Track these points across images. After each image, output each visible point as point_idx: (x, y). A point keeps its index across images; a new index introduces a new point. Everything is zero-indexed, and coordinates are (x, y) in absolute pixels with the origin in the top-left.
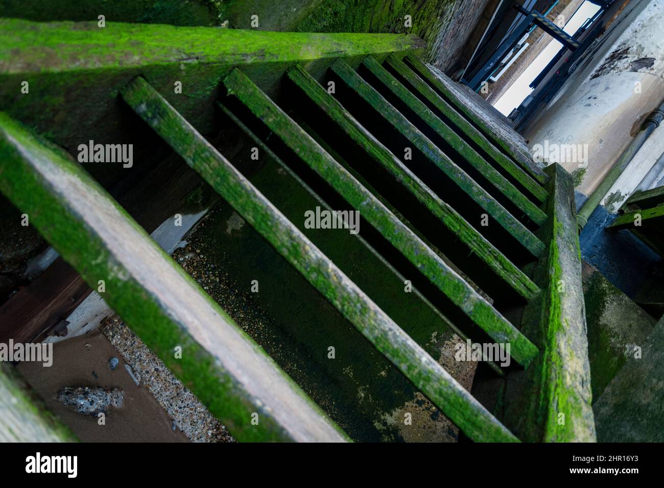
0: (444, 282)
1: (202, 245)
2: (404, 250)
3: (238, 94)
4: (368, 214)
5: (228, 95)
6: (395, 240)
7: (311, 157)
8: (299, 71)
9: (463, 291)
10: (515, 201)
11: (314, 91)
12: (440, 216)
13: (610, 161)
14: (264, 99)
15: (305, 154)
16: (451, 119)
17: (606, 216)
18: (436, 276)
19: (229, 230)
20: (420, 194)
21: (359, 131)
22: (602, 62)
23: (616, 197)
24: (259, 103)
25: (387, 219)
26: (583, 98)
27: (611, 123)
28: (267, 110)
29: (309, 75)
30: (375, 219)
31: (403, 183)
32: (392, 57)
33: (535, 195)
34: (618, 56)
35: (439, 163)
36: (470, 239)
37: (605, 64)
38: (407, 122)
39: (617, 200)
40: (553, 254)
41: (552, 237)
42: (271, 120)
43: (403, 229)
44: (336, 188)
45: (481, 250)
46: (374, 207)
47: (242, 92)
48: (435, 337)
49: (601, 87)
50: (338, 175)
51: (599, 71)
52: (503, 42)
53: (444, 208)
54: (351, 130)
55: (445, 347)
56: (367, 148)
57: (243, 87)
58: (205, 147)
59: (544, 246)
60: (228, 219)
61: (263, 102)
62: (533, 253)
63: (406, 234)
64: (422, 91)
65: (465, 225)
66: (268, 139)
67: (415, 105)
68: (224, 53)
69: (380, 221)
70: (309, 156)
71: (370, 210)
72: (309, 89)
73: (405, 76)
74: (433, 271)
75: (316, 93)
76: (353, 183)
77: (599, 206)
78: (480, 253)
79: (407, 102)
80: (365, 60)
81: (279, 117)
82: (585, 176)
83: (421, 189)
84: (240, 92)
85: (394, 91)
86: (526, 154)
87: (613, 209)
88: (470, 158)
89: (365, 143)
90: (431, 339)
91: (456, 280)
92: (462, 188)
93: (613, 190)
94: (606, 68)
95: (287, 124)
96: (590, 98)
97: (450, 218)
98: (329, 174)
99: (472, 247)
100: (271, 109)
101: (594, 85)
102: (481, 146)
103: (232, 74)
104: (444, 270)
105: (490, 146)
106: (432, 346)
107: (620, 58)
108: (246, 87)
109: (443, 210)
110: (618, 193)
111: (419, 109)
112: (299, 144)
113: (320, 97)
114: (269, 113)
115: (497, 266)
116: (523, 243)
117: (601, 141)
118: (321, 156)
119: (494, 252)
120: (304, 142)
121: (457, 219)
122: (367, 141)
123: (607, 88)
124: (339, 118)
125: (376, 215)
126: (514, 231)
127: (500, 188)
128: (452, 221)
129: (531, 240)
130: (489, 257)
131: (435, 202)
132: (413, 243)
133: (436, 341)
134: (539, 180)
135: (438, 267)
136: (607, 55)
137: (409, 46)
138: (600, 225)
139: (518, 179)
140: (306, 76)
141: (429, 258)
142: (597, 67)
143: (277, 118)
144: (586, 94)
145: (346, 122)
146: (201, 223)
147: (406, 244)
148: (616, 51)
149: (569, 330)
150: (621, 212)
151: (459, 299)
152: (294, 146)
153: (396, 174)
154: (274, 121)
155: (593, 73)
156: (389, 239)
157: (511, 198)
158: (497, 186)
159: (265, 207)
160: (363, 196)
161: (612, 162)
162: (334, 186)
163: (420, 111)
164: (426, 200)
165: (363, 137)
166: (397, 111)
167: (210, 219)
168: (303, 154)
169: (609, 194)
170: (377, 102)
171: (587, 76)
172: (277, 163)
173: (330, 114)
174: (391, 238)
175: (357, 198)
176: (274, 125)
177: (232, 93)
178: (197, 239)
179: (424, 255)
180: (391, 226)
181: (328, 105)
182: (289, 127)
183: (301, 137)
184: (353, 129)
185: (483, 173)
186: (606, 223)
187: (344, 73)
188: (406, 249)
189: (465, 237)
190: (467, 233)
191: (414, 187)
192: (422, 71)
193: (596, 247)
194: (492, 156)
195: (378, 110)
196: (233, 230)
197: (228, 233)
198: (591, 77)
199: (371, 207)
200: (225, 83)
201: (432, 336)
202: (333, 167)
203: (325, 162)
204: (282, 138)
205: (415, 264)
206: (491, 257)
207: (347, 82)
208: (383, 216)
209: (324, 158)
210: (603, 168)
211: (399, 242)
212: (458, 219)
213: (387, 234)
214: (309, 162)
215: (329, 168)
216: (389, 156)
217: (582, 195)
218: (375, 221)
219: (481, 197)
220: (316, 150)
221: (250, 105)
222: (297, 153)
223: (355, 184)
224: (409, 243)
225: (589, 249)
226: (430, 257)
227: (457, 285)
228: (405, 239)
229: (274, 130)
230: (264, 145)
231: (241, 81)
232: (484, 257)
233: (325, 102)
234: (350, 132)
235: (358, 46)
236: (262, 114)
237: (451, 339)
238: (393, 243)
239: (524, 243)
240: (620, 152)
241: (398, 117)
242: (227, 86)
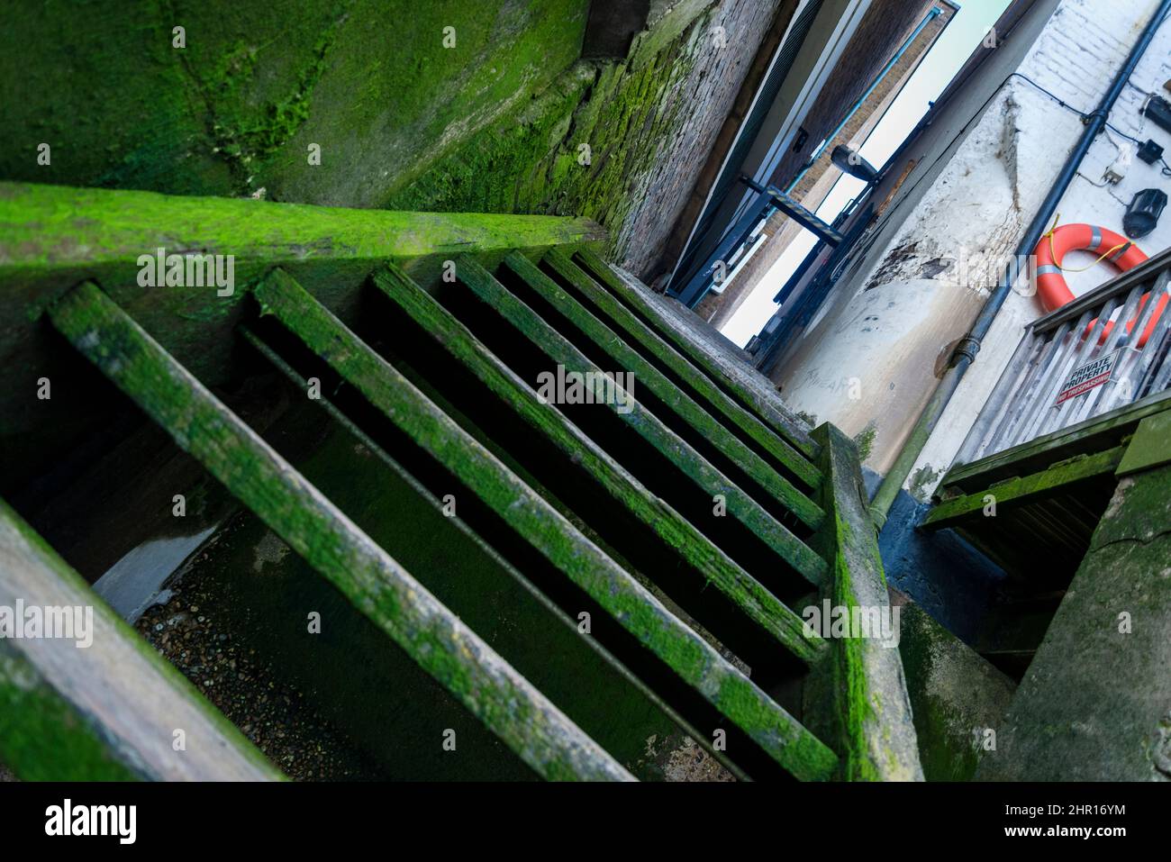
0: (665, 642)
1: (204, 595)
2: (591, 586)
3: (281, 314)
4: (524, 524)
5: (261, 316)
6: (573, 570)
7: (416, 424)
8: (394, 275)
9: (699, 658)
10: (770, 489)
11: (420, 308)
12: (649, 522)
13: (909, 418)
14: (330, 322)
15: (406, 418)
16: (657, 354)
17: (914, 506)
18: (650, 633)
19: (258, 565)
20: (613, 484)
21: (503, 376)
22: (879, 264)
23: (925, 476)
24: (321, 329)
25: (558, 532)
26: (858, 319)
27: (903, 358)
28: (334, 341)
29: (413, 282)
30: (537, 533)
31: (583, 465)
32: (552, 252)
33: (801, 477)
34: (901, 255)
35: (641, 428)
36: (703, 560)
37: (884, 267)
38: (584, 361)
39: (928, 480)
40: (841, 578)
41: (836, 548)
42: (342, 359)
43: (587, 548)
44: (465, 479)
45: (724, 579)
46: (534, 511)
47: (288, 311)
48: (653, 745)
49: (882, 303)
50: (467, 454)
51: (877, 277)
52: (729, 232)
53: (656, 506)
54: (489, 374)
55: (672, 764)
56: (518, 405)
57: (290, 302)
58: (213, 411)
59: (825, 564)
60: (257, 544)
61: (328, 327)
62: (808, 577)
63: (592, 559)
64: (606, 309)
65: (694, 534)
66: (336, 393)
67: (596, 331)
68: (255, 242)
69: (545, 536)
70: (413, 422)
71: (527, 517)
72: (412, 306)
73: (576, 285)
74: (645, 624)
75: (424, 311)
76: (495, 469)
77: (901, 492)
78: (721, 583)
79: (582, 326)
80: (508, 258)
81: (357, 354)
82: (874, 443)
83: (613, 474)
84: (284, 309)
85: (560, 308)
86: (779, 408)
87: (923, 495)
88: (692, 417)
89: (513, 397)
90: (647, 751)
91: (687, 637)
92: (684, 471)
93: (920, 464)
94: (885, 272)
95: (372, 366)
96: (867, 319)
97: (667, 524)
98: (452, 454)
99: (708, 573)
100: (343, 339)
101: (871, 299)
102: (708, 397)
103: (270, 279)
104: (664, 621)
105: (722, 398)
106: (649, 765)
107: (905, 259)
108: (296, 302)
109: (654, 509)
110: (928, 468)
111: (603, 338)
112: (396, 400)
113: (432, 319)
114: (339, 347)
115: (752, 606)
116: (790, 562)
117: (892, 386)
118: (436, 422)
119: (745, 581)
120: (405, 398)
121: (678, 525)
122: (516, 393)
123: (892, 304)
124: (465, 354)
125: (538, 525)
126: (774, 541)
127: (745, 468)
128: (672, 528)
129: (803, 554)
130: (738, 591)
131: (640, 497)
132: (605, 573)
133: (654, 753)
134: (804, 451)
135: (653, 616)
136: (886, 254)
137: (581, 236)
138: (906, 523)
139: (771, 450)
140: (406, 283)
141: (636, 600)
142: (874, 272)
143: (354, 355)
144: (861, 313)
145: (479, 360)
146: (203, 552)
147: (595, 576)
148: (898, 248)
149: (883, 714)
150: (936, 499)
151: (693, 672)
152: (386, 404)
153: (570, 450)
154: (348, 362)
155: (868, 280)
156: (563, 567)
157: (764, 484)
158: (739, 463)
159: (329, 519)
160: (514, 492)
161: (913, 419)
162: (460, 475)
163: (603, 342)
164: (625, 494)
165: (510, 387)
166: (567, 341)
167: (221, 544)
168: (402, 418)
169: (914, 471)
170: (531, 326)
171: (860, 285)
172: (353, 436)
173: (450, 348)
174: (566, 566)
175: (502, 496)
176: (347, 369)
177: (270, 312)
178: (193, 586)
179: (626, 595)
180: (565, 545)
181: (446, 332)
182: (376, 370)
183: (399, 389)
184: (491, 373)
185: (715, 443)
186: (916, 518)
187: (474, 278)
188: (594, 586)
189: (694, 556)
190: (697, 549)
191: (603, 471)
192: (604, 276)
193: (905, 560)
194: (727, 414)
195: (534, 340)
196: (267, 564)
197: (255, 571)
198: (866, 287)
199: (529, 510)
200: (256, 294)
201: (647, 745)
202: (458, 440)
203: (443, 432)
204: (363, 390)
205: (611, 611)
206: (741, 590)
207: (478, 293)
208: (551, 527)
209: (440, 424)
210: (901, 429)
211: (582, 573)
212: (680, 524)
213: (558, 559)
214: (414, 433)
215: (450, 443)
216: (556, 419)
217: (873, 474)
218: (537, 535)
219: (715, 484)
220: (426, 412)
221: (302, 333)
222: (391, 417)
223: (497, 470)
224: (599, 574)
225: (894, 564)
226: (638, 597)
227: (689, 646)
228: (592, 567)
229: (348, 377)
230: (330, 404)
231: (288, 291)
232: (729, 591)
233: (441, 328)
234: (486, 378)
235: (496, 235)
236: (325, 349)
237: (681, 747)
238: (571, 576)
239: (791, 560)
240: (923, 403)
241: (567, 351)
242: (260, 300)
